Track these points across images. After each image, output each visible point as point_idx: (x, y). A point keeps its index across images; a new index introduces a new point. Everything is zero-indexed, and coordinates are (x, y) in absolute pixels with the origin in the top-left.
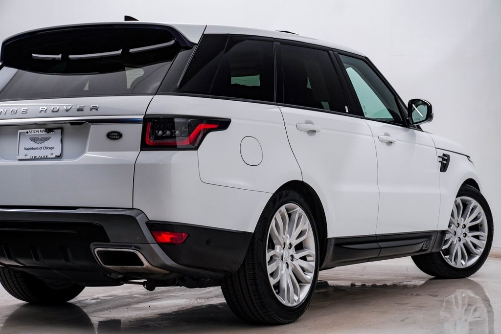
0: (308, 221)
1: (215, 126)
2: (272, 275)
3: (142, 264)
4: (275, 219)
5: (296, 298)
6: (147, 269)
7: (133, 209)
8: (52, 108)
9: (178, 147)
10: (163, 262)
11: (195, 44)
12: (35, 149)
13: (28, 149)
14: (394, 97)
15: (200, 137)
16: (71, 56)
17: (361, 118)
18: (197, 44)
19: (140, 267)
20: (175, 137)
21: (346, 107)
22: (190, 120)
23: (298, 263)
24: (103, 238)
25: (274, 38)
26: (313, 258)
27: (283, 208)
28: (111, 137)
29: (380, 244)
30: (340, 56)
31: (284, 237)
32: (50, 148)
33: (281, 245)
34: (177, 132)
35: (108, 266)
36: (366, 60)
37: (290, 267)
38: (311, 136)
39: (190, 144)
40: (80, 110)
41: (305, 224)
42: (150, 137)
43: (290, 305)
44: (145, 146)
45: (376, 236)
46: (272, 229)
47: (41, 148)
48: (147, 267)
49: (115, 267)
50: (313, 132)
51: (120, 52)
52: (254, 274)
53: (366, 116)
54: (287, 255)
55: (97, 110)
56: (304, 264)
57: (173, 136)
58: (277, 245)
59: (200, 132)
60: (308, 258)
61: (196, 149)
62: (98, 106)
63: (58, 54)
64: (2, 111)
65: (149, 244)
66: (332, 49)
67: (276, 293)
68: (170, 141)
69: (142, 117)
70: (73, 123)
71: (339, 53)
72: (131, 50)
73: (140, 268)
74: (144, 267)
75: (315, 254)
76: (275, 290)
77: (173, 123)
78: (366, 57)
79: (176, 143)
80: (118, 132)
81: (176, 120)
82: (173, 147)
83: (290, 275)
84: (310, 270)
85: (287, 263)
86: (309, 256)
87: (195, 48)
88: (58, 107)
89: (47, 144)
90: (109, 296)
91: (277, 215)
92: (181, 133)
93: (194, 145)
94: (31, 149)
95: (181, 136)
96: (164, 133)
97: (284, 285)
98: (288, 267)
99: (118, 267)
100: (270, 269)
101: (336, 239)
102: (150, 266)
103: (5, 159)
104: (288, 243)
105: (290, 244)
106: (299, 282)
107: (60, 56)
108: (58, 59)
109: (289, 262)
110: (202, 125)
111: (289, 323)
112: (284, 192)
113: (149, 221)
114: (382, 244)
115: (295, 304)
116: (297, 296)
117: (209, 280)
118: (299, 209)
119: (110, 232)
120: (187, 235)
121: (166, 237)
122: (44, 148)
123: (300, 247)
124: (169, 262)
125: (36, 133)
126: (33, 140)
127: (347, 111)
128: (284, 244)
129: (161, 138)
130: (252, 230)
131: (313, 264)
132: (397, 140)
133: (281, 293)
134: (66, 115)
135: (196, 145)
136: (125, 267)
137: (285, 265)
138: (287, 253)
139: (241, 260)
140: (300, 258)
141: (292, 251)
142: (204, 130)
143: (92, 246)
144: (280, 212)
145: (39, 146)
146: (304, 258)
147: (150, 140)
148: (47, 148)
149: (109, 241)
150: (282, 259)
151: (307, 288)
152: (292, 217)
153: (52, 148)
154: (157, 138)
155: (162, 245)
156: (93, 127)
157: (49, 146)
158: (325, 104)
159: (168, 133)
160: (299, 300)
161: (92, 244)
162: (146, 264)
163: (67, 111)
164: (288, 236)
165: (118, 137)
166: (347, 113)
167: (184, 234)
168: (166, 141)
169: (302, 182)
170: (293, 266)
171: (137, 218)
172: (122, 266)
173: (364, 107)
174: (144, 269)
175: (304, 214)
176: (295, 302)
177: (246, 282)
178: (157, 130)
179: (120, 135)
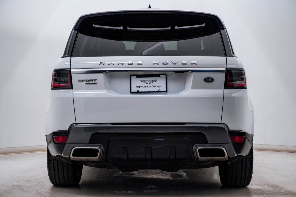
3: (224, 155)
7: (221, 123)
8: (163, 62)
12: (145, 87)
13: (139, 87)
19: (223, 157)
28: (207, 81)
32: (158, 87)
35: (203, 158)
40: (184, 64)
47: (150, 87)
51: (170, 28)
55: (196, 64)
68: (232, 83)
69: (225, 69)
80: (211, 78)
89: (154, 84)
93: (245, 86)
94: (141, 87)
107: (122, 28)
113: (230, 130)
121: (237, 139)
122: (153, 86)
134: (174, 67)
136: (214, 158)
143: (195, 146)
145: (149, 85)
148: (155, 87)
149: (208, 143)
156: (193, 75)
157: (156, 85)
162: (226, 155)
163: (175, 64)
165: (212, 81)
171: (225, 129)
172: (212, 158)
174: (225, 158)
179: (212, 80)
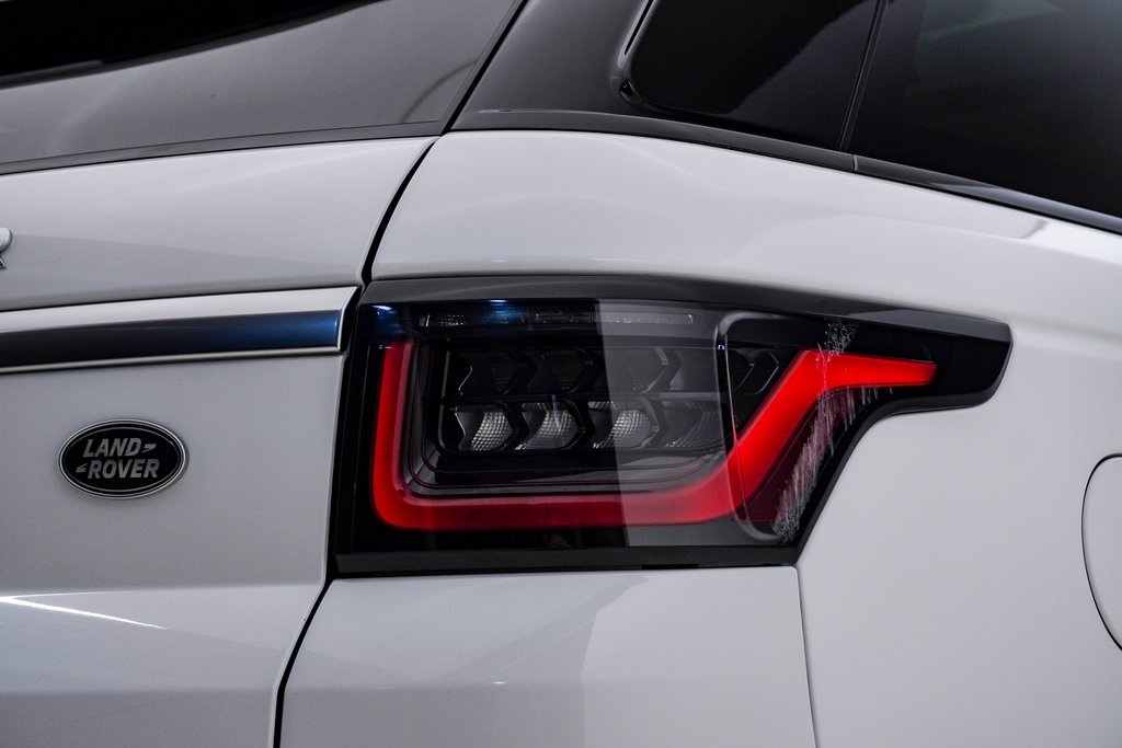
1: (911, 373)
9: (635, 539)
15: (811, 456)
20: (608, 459)
22: (729, 320)
28: (94, 471)
42: (406, 462)
44: (365, 540)
57: (592, 454)
59: (812, 415)
61: (788, 550)
68: (570, 494)
77: (592, 341)
79: (617, 509)
80: (145, 432)
81: (613, 318)
82: (596, 544)
92: (662, 426)
95: (655, 449)
96: (519, 427)
110: (825, 357)
129: (503, 464)
135: (787, 518)
154: (463, 467)
159: (554, 424)
165: (151, 469)
168: (539, 496)
178: (464, 404)
179: (161, 456)
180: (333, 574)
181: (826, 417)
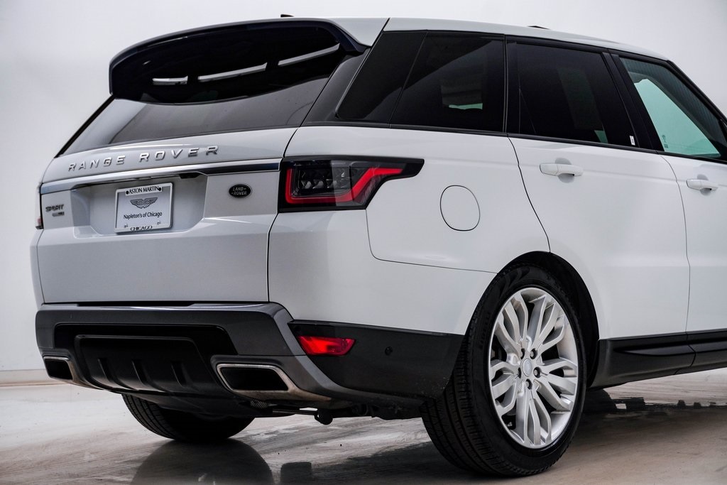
0: (563, 315)
1: (396, 171)
2: (501, 399)
3: (286, 388)
4: (504, 313)
5: (545, 435)
6: (293, 394)
7: (269, 302)
8: (156, 155)
9: (337, 205)
10: (317, 383)
11: (368, 47)
12: (137, 216)
13: (128, 217)
14: (717, 121)
15: (370, 189)
16: (201, 78)
17: (658, 153)
18: (371, 47)
19: (282, 392)
20: (332, 190)
21: (632, 138)
22: (353, 163)
23: (548, 380)
24: (227, 349)
25: (505, 35)
26: (575, 372)
27: (518, 296)
28: (235, 194)
29: (694, 346)
30: (623, 60)
31: (522, 340)
32: (157, 214)
33: (516, 353)
34: (335, 182)
35: (238, 391)
36: (670, 66)
37: (533, 387)
38: (568, 182)
39: (353, 199)
40: (193, 154)
41: (559, 319)
42: (292, 191)
43: (533, 446)
44: (285, 206)
45: (687, 335)
46: (499, 328)
47: (145, 215)
48: (294, 391)
49: (248, 391)
50: (570, 176)
51: (264, 66)
52: (469, 399)
53: (666, 150)
54: (529, 368)
55: (215, 153)
56: (558, 381)
57: (328, 189)
58: (509, 352)
59: (370, 181)
60: (566, 372)
61: (364, 207)
62: (216, 147)
63: (183, 76)
64: (93, 162)
65: (294, 356)
66: (608, 50)
67: (510, 428)
68: (323, 197)
69: (279, 161)
70: (184, 175)
71: (621, 56)
72: (281, 63)
73: (284, 394)
74: (289, 391)
75: (577, 365)
76: (506, 423)
77: (330, 168)
78: (668, 62)
79: (334, 199)
80: (245, 186)
81: (333, 163)
82: (330, 205)
83: (535, 400)
84: (569, 390)
85: (528, 380)
86: (568, 368)
87: (367, 52)
88: (163, 153)
89: (153, 208)
90: (293, 429)
91: (508, 307)
92: (340, 184)
93: (361, 202)
94: (132, 216)
95: (340, 188)
96: (313, 184)
97: (523, 415)
98: (530, 387)
99: (252, 391)
100: (496, 391)
101: (615, 341)
102: (298, 390)
103: (100, 233)
104: (529, 350)
105: (534, 351)
106: (550, 409)
107: (186, 79)
108: (184, 82)
109: (532, 378)
110: (373, 170)
111: (533, 474)
112: (519, 271)
113: (294, 320)
114: (696, 347)
115: (543, 444)
116: (547, 431)
117: (399, 409)
118: (547, 297)
119: (236, 340)
120: (353, 341)
121: (320, 346)
122: (149, 214)
123: (550, 355)
124: (327, 383)
125: (139, 193)
126: (136, 203)
127: (633, 144)
128: (523, 351)
129: (310, 191)
130: (461, 331)
131: (575, 381)
132: (720, 185)
133: (518, 428)
134: (175, 163)
135: (364, 200)
136: (262, 391)
137: (524, 384)
138: (528, 366)
139: (447, 378)
140: (551, 373)
141: (538, 362)
142: (377, 176)
143: (213, 361)
144: (512, 302)
145: (143, 211)
146: (559, 372)
147: (293, 196)
148: (153, 215)
149: (236, 353)
150: (520, 375)
151: (564, 420)
152: (536, 309)
153: (159, 215)
154: (303, 192)
155: (315, 358)
156: (211, 180)
157: (155, 211)
158: (601, 134)
159: (321, 183)
160: (549, 437)
161: (213, 356)
162: (291, 387)
163: (176, 157)
164: (530, 339)
165: (245, 193)
166: (633, 146)
167: (348, 341)
168: (316, 197)
169: (550, 255)
170: (539, 385)
171: (276, 318)
172: (258, 391)
173: (664, 136)
174: (288, 394)
175: (556, 303)
176: (544, 440)
177: (457, 411)
178: (304, 179)
179: (247, 191)
180: (279, 212)
181: (374, 181)
